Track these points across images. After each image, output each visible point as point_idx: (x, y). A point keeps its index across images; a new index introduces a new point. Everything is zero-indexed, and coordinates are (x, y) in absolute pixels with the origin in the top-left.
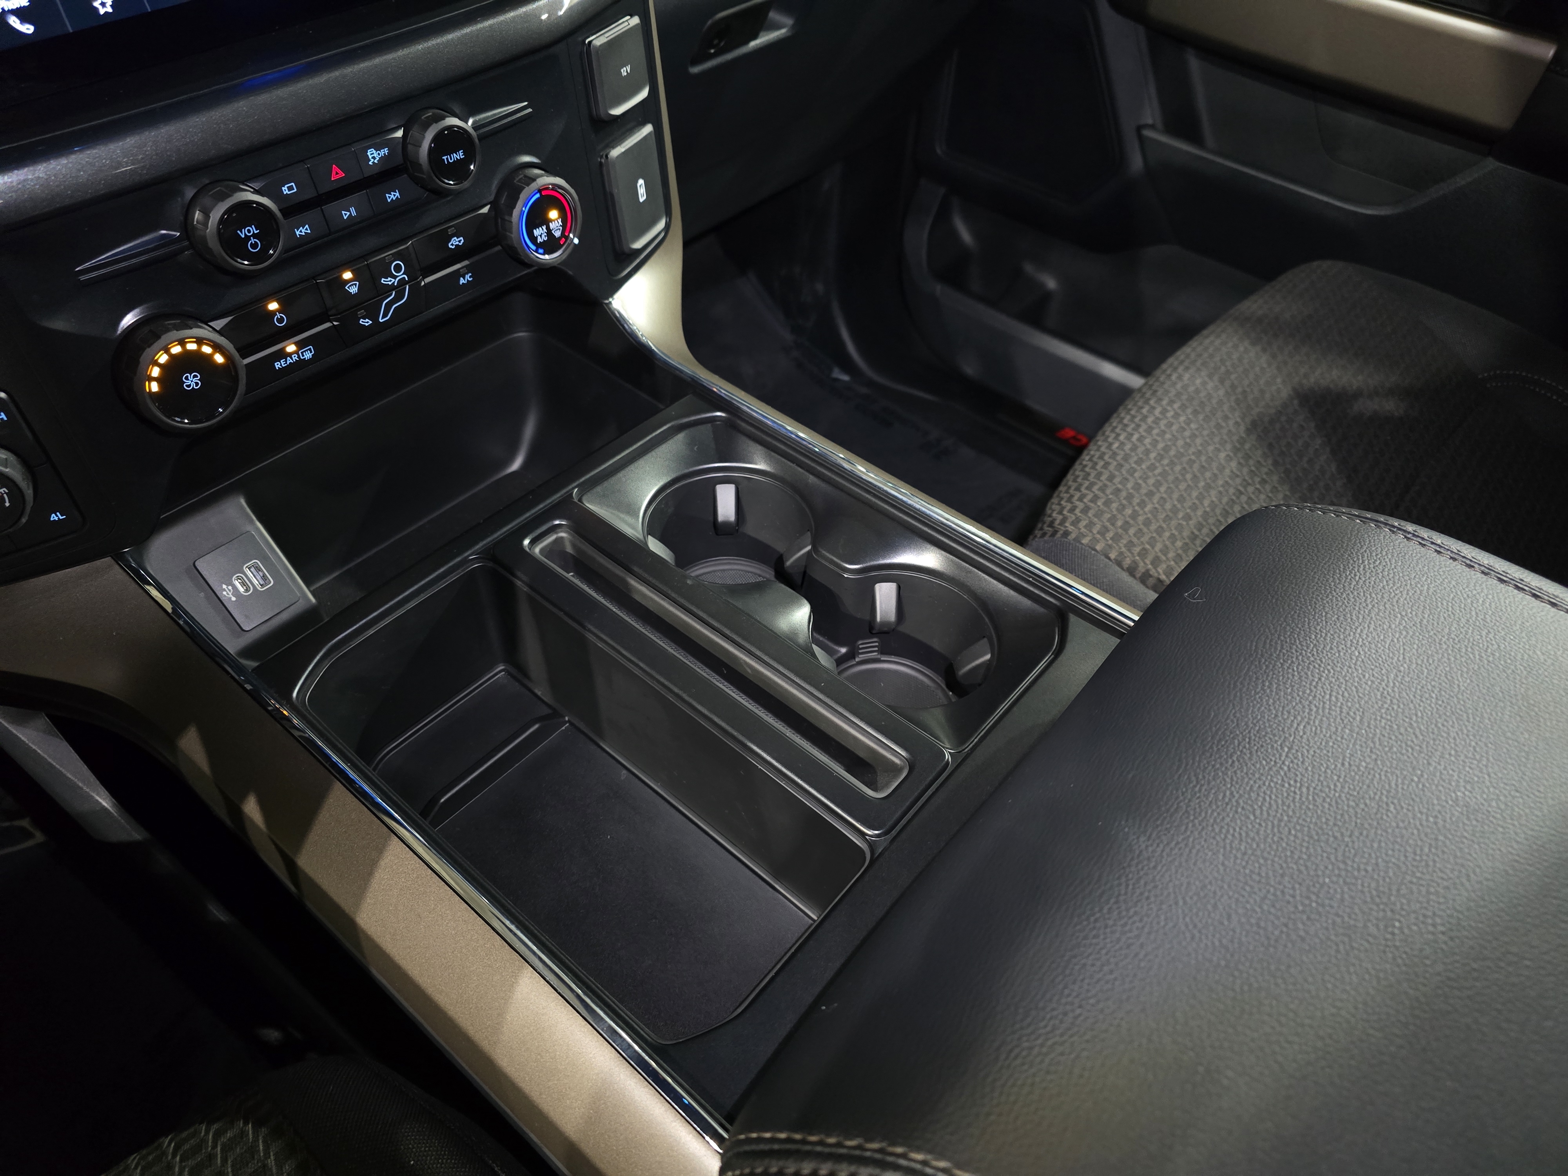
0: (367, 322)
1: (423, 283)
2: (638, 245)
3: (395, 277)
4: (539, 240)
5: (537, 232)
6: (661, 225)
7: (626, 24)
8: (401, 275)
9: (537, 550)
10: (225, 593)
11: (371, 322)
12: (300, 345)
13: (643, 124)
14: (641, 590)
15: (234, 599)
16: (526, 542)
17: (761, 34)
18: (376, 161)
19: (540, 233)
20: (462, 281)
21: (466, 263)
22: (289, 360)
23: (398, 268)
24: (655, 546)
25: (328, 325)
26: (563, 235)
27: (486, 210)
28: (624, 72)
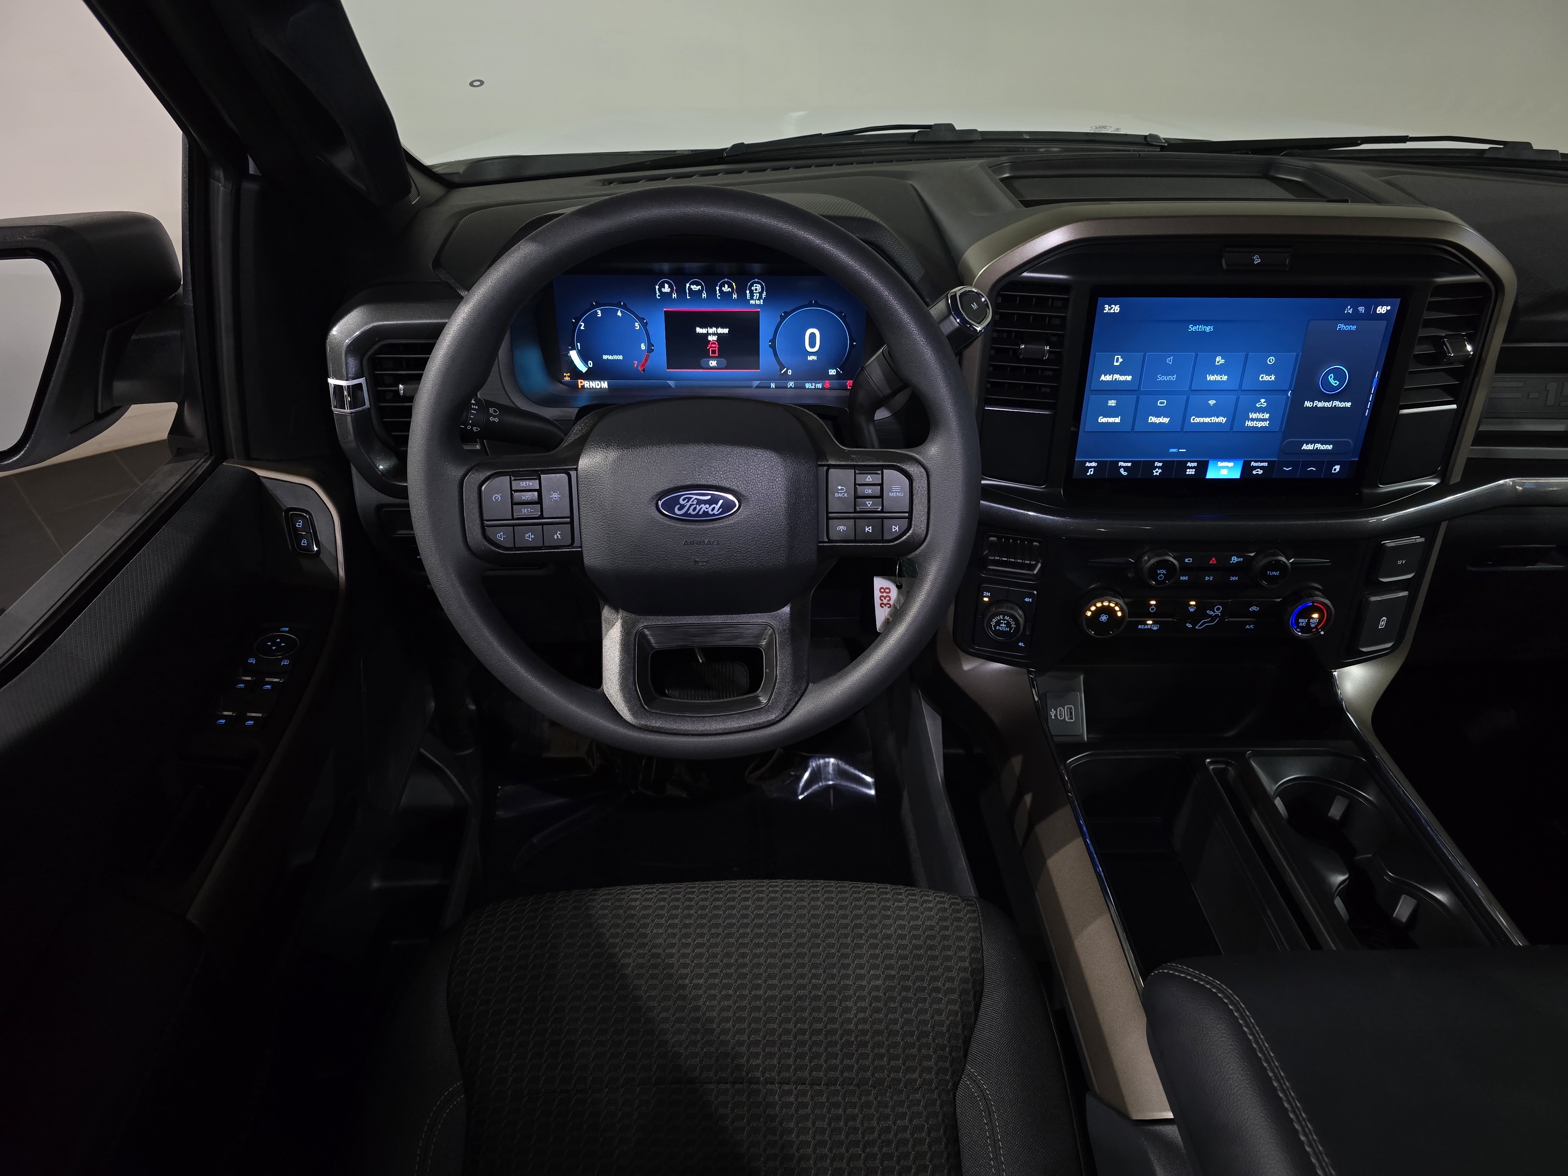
0: (1189, 626)
1: (1227, 620)
2: (1364, 650)
3: (1214, 612)
4: (1301, 624)
5: (1300, 620)
7: (1415, 540)
8: (1218, 612)
9: (1211, 767)
10: (1051, 713)
11: (1191, 626)
12: (1155, 622)
13: (1401, 590)
14: (1256, 818)
15: (1053, 718)
16: (1208, 760)
17: (1539, 564)
18: (1234, 562)
19: (1303, 622)
20: (1249, 627)
21: (1254, 619)
22: (1146, 627)
23: (1219, 609)
24: (1278, 802)
25: (1171, 619)
26: (1316, 627)
27: (1278, 600)
28: (1399, 563)
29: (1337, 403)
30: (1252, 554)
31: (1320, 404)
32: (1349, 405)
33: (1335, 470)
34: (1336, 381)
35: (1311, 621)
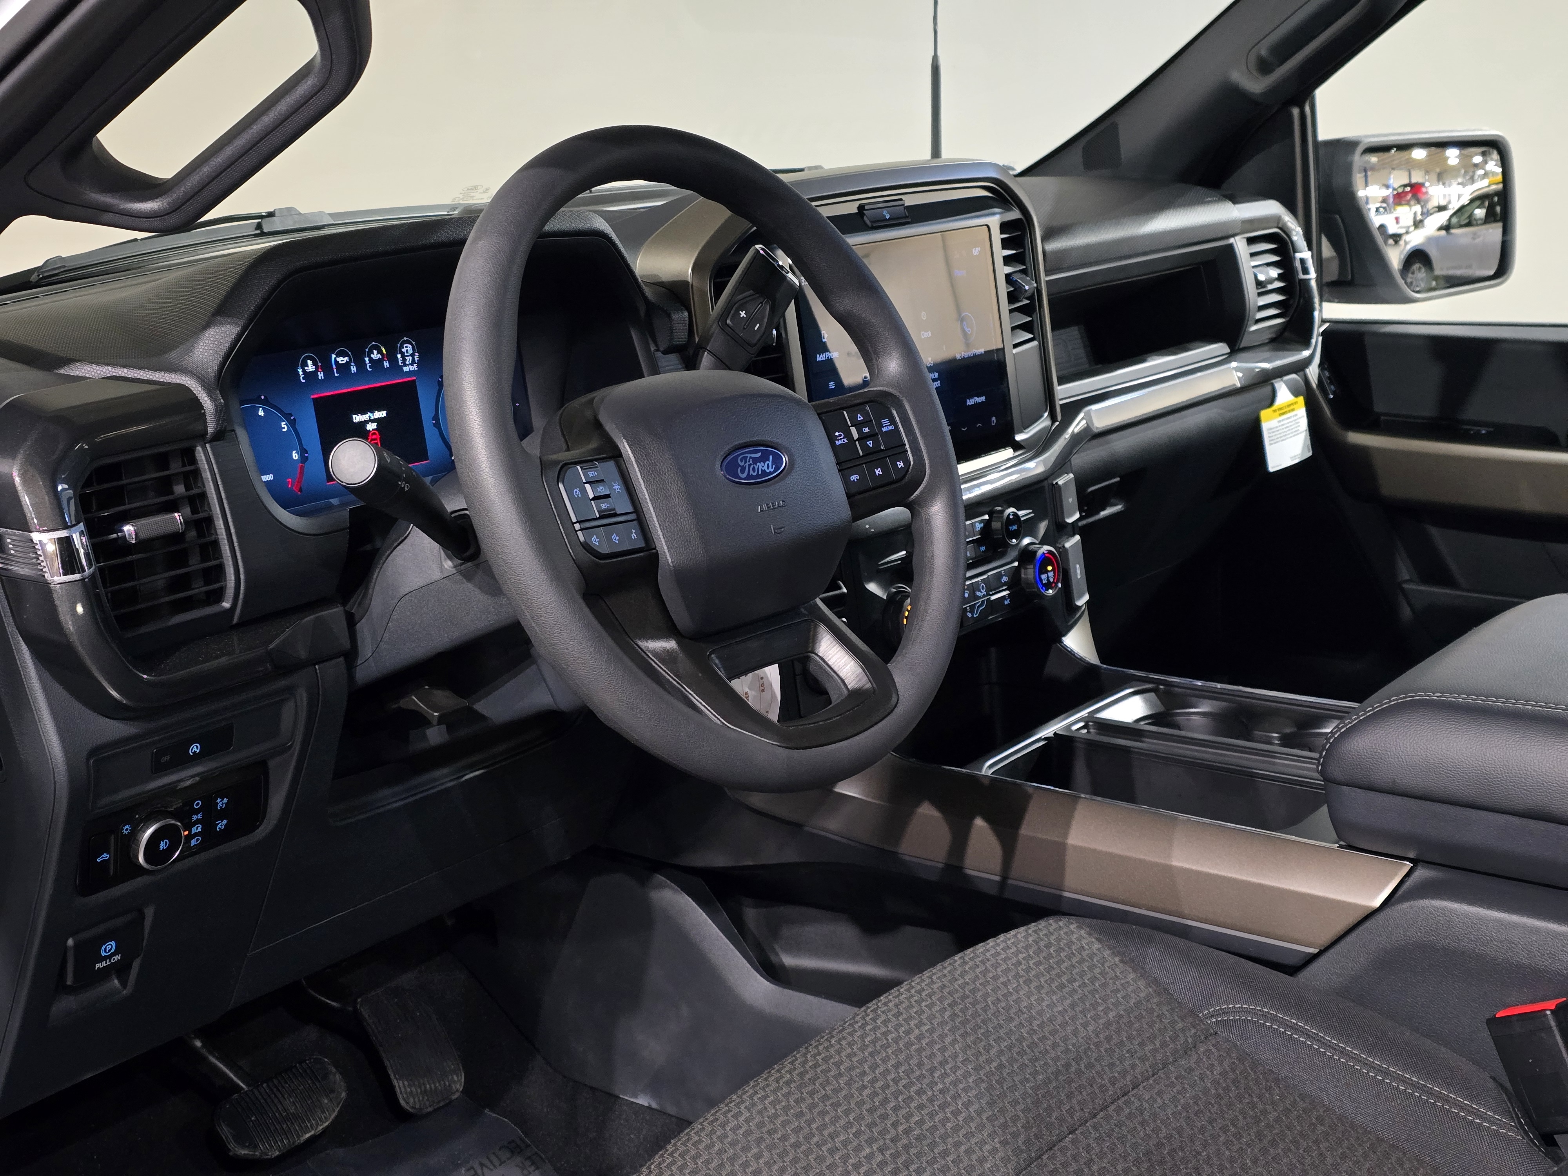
17: (1107, 507)
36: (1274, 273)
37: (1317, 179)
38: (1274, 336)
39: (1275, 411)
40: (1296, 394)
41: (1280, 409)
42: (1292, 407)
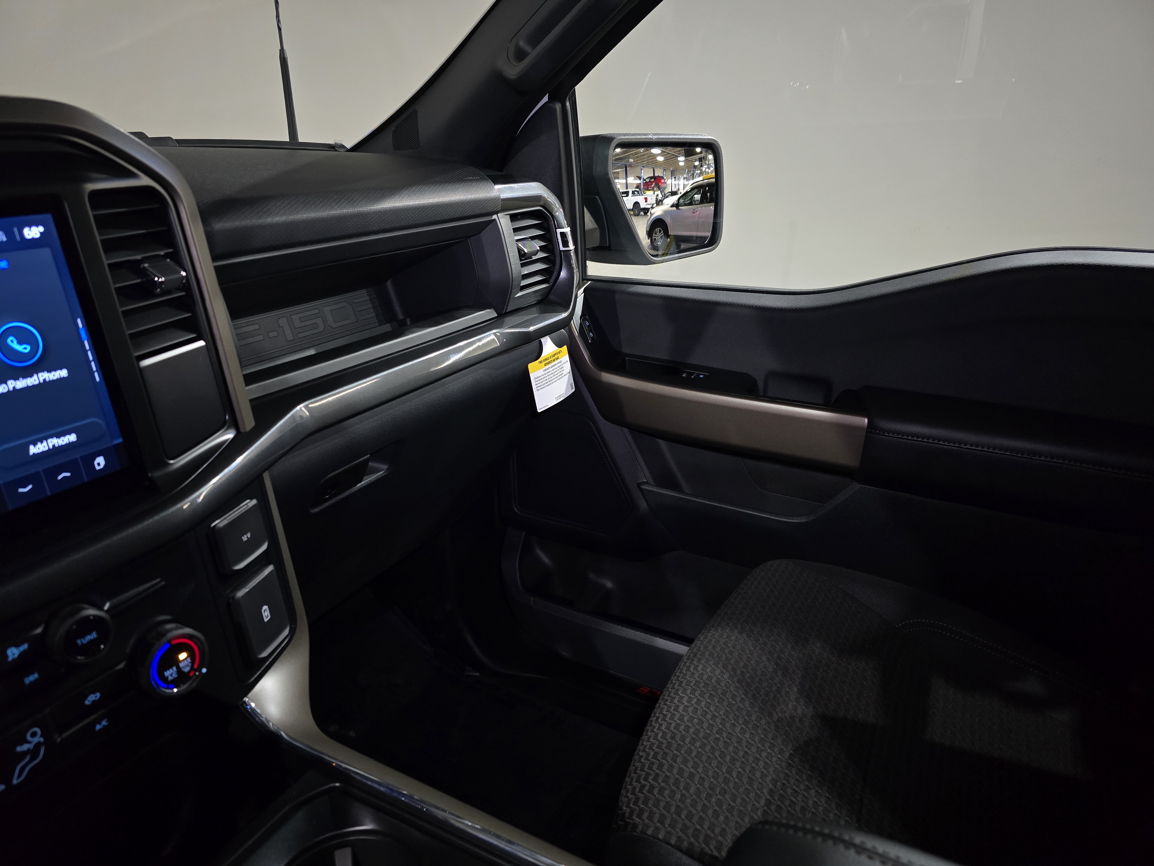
1: (60, 740)
2: (264, 654)
3: (30, 742)
4: (170, 678)
5: (167, 674)
6: (286, 632)
7: (246, 506)
11: (5, 787)
13: (266, 565)
17: (365, 477)
19: (170, 673)
20: (98, 727)
21: (102, 712)
23: (34, 735)
26: (192, 668)
27: (121, 666)
28: (245, 538)
29: (45, 376)
30: (39, 630)
31: (21, 384)
32: (64, 373)
33: (99, 464)
34: (24, 346)
35: (181, 665)
36: (537, 245)
37: (579, 166)
38: (540, 298)
39: (541, 362)
40: (559, 345)
41: (546, 359)
42: (556, 356)
